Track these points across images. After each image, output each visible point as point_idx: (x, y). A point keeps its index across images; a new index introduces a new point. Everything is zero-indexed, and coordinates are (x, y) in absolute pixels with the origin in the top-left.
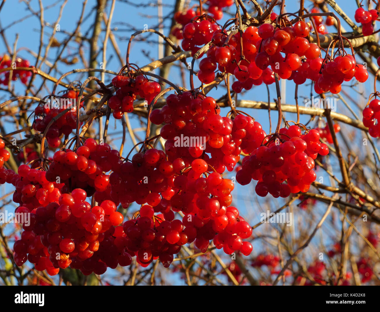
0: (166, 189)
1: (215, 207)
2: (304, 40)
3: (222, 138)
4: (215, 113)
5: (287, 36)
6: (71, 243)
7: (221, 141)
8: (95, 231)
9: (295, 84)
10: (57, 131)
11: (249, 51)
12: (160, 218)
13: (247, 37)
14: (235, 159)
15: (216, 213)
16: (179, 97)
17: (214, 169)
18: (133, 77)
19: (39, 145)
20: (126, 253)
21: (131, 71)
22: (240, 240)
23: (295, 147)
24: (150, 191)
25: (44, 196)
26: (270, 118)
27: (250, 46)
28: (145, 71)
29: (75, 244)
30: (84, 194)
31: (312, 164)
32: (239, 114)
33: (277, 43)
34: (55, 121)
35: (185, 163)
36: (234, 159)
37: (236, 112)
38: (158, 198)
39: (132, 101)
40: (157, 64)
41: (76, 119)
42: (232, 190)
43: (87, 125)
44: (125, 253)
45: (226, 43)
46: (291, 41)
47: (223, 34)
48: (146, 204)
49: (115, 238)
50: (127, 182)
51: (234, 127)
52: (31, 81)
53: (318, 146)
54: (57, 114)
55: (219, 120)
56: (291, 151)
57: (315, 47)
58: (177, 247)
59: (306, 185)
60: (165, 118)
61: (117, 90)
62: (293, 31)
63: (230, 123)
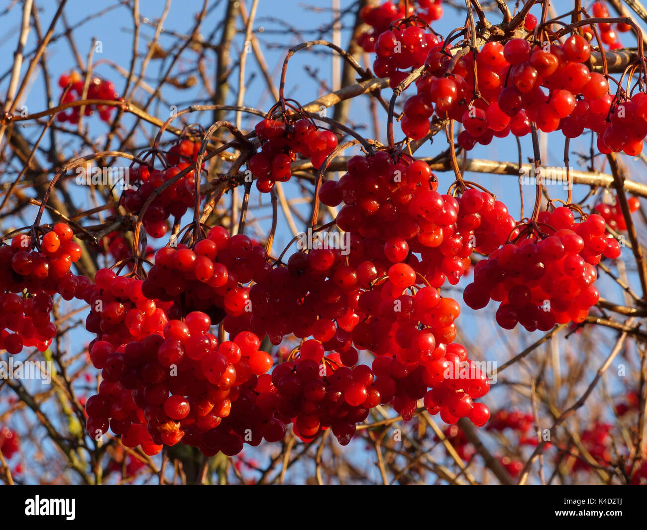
0: (345, 312)
1: (427, 345)
2: (580, 68)
3: (441, 229)
4: (429, 189)
5: (553, 61)
6: (183, 404)
7: (439, 235)
8: (224, 383)
9: (564, 137)
10: (161, 210)
11: (488, 83)
12: (333, 361)
13: (485, 59)
14: (463, 263)
15: (430, 355)
16: (369, 161)
17: (427, 281)
18: (291, 122)
19: (130, 233)
20: (276, 419)
21: (288, 111)
22: (468, 401)
23: (563, 247)
24: (318, 317)
25: (139, 322)
26: (521, 192)
27: (490, 75)
28: (311, 112)
29: (191, 405)
30: (207, 320)
31: (592, 276)
32: (469, 188)
33: (536, 71)
34: (158, 194)
35: (377, 269)
36: (460, 264)
37: (465, 185)
38: (332, 328)
39: (288, 163)
40: (332, 100)
41: (194, 190)
42: (456, 316)
43: (212, 202)
44: (274, 420)
45: (449, 71)
46: (559, 69)
47: (444, 54)
48: (311, 337)
49: (258, 394)
50: (278, 300)
51: (461, 212)
52: (117, 118)
53: (603, 242)
54: (162, 181)
55: (436, 201)
56: (558, 253)
57: (600, 80)
58: (363, 411)
59: (581, 311)
60: (344, 196)
61: (264, 144)
62: (563, 52)
63: (455, 205)
